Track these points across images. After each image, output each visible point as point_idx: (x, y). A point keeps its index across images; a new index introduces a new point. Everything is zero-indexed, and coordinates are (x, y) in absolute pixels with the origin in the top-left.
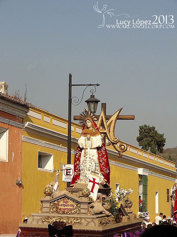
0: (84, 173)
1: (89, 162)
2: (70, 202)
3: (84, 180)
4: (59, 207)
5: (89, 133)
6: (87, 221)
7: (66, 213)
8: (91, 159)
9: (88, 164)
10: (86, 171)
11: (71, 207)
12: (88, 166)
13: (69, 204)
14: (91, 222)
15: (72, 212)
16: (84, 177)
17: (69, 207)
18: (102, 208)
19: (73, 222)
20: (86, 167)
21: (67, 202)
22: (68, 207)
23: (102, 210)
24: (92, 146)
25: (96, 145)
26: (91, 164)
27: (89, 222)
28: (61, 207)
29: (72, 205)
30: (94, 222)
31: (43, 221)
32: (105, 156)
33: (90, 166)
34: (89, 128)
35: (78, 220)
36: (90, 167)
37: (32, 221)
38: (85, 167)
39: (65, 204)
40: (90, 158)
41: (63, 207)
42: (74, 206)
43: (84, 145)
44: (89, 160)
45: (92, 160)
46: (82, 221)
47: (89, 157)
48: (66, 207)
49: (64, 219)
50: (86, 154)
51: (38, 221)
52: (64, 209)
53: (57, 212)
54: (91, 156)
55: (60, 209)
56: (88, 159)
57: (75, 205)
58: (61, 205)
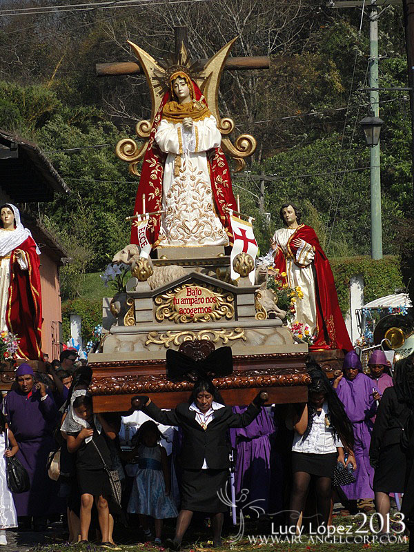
0: (178, 218)
1: (192, 188)
2: (206, 293)
3: (181, 237)
4: (179, 307)
5: (186, 112)
6: (263, 335)
7: (196, 320)
8: (196, 181)
9: (189, 195)
10: (184, 213)
11: (211, 305)
12: (189, 200)
13: (204, 295)
14: (272, 334)
15: (213, 315)
16: (180, 229)
17: (205, 305)
18: (270, 302)
19: (227, 339)
20: (183, 203)
21: (198, 292)
22: (201, 305)
23: (271, 306)
24: (197, 146)
25: (208, 144)
26: (196, 195)
27: (267, 336)
28: (183, 306)
29: (213, 299)
30: (279, 334)
31: (147, 343)
32: (225, 172)
33: (194, 198)
34: (184, 98)
35: (237, 333)
36: (195, 201)
37: (116, 347)
38: (180, 204)
39: (192, 297)
40: (193, 179)
41: (188, 306)
42: (216, 301)
43: (176, 144)
44: (192, 183)
45: (198, 183)
46: (248, 336)
47: (191, 177)
48: (197, 306)
49: (200, 333)
50: (182, 168)
51: (132, 345)
52: (190, 311)
53: (174, 319)
54: (194, 174)
55: (182, 312)
56: (188, 181)
57: (220, 299)
58: (183, 301)
